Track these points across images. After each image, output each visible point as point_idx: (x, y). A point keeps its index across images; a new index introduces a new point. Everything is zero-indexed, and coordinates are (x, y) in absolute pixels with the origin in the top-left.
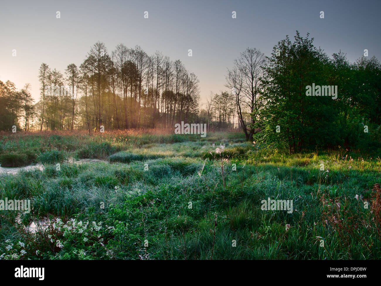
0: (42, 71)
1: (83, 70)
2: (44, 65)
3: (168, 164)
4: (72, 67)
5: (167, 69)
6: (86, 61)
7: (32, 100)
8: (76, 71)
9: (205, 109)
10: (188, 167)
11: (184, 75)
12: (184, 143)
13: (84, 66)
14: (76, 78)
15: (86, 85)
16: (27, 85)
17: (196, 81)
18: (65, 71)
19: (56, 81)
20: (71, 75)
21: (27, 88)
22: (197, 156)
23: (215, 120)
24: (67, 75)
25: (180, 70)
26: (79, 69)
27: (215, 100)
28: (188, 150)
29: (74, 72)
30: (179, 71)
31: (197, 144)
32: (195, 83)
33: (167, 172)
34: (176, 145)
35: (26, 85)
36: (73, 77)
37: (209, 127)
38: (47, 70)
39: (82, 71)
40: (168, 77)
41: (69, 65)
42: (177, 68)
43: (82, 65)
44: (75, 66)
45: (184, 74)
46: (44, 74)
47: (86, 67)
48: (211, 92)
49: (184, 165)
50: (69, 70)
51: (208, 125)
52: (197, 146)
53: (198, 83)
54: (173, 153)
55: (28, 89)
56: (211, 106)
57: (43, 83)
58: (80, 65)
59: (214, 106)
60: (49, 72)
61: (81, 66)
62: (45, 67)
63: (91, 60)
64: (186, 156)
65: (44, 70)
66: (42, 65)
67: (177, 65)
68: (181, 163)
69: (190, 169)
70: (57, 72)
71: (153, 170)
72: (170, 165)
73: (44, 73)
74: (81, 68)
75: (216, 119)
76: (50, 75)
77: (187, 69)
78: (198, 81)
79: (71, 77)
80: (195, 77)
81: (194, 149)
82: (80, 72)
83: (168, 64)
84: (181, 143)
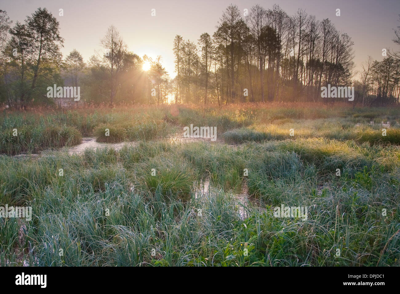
0: (176, 44)
1: (217, 39)
2: (178, 37)
3: (295, 152)
4: (205, 37)
5: (312, 31)
6: (220, 29)
7: (166, 73)
8: (209, 41)
9: (359, 81)
10: (331, 159)
11: (333, 38)
12: (330, 120)
13: (217, 35)
14: (209, 48)
15: (222, 56)
16: (159, 57)
17: (349, 44)
18: (198, 41)
19: (190, 52)
20: (204, 45)
21: (158, 60)
22: (347, 138)
23: (372, 94)
24: (200, 45)
25: (329, 32)
26: (212, 38)
27: (374, 69)
28: (335, 128)
29: (207, 42)
30: (327, 33)
31: (348, 121)
32: (348, 47)
33: (290, 166)
34: (319, 122)
35: (157, 58)
36: (206, 47)
37: (364, 101)
38: (181, 42)
39: (215, 40)
40: (313, 41)
41: (201, 35)
42: (325, 29)
43: (215, 33)
44: (208, 35)
45: (334, 36)
46: (178, 47)
47: (220, 35)
48: (369, 57)
49: (324, 153)
50: (202, 40)
51: (363, 99)
52: (348, 123)
53: (352, 47)
54: (312, 132)
55: (160, 62)
56: (368, 76)
57: (178, 55)
58: (213, 34)
59: (372, 76)
60: (183, 43)
61: (215, 35)
62: (179, 38)
63: (224, 28)
64: (330, 137)
65: (179, 43)
66: (176, 37)
67: (325, 26)
68: (319, 150)
69: (334, 163)
70: (190, 43)
71: (266, 162)
72: (299, 154)
73: (178, 45)
74: (215, 37)
75: (374, 92)
76: (184, 47)
77: (337, 29)
78: (352, 44)
79: (204, 47)
80: (348, 39)
81: (344, 127)
82: (214, 41)
83: (313, 25)
84: (326, 119)
